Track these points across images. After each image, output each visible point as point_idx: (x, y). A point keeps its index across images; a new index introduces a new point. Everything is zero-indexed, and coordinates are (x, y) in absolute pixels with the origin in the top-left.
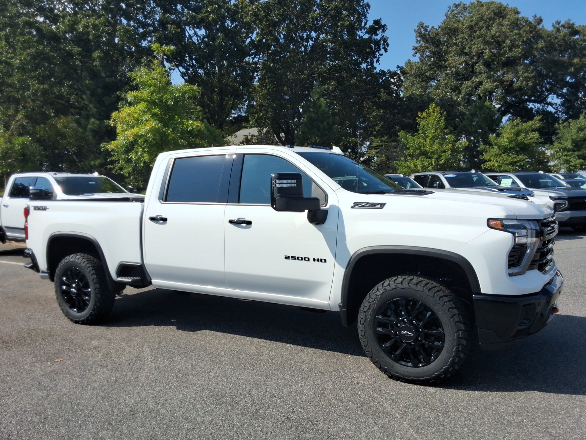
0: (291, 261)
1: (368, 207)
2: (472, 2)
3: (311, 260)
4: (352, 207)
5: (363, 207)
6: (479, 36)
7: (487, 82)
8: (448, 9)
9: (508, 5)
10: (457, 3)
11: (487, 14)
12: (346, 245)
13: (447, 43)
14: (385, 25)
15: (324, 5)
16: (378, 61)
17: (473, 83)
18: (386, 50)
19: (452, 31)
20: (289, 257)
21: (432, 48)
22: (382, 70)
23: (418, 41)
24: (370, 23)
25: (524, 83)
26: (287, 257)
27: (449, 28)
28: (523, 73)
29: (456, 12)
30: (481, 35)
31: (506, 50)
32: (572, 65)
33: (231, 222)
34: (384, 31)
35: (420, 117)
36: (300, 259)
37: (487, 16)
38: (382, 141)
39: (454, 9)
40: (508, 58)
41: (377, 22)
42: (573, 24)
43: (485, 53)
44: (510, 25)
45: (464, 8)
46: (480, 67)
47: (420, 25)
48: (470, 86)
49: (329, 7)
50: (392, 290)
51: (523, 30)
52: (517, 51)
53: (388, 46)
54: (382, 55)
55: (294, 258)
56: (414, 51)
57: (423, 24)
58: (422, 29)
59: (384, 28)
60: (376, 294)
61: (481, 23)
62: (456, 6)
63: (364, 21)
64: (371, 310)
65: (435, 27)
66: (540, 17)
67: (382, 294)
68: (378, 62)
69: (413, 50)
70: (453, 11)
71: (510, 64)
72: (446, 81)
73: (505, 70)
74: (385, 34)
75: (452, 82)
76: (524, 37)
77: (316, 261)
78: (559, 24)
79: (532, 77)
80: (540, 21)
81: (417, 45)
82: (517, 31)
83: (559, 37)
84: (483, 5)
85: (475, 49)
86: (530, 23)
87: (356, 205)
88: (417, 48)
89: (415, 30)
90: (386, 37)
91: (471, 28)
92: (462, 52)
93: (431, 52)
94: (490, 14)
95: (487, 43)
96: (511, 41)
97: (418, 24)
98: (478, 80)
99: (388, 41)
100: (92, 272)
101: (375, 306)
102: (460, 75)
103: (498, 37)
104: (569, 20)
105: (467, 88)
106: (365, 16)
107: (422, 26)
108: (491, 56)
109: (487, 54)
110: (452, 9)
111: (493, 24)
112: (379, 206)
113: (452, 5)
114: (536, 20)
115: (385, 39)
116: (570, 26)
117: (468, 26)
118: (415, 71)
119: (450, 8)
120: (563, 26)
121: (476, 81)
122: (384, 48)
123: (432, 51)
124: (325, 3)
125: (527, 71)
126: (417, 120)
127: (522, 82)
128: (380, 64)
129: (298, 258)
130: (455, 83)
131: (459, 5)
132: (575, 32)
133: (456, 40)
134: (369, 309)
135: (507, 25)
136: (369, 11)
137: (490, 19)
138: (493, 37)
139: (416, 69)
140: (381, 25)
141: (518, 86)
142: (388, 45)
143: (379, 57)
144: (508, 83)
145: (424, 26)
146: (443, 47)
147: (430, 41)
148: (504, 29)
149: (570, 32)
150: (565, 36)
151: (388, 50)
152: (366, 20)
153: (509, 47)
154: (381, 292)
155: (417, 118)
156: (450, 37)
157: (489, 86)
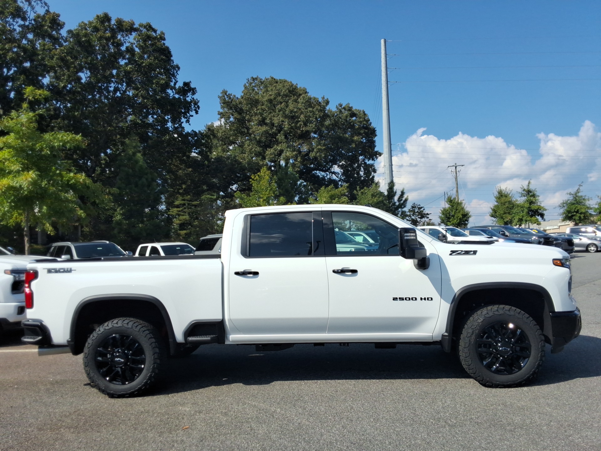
0: (399, 302)
1: (464, 253)
2: (267, 78)
3: (419, 299)
4: (451, 254)
5: (459, 254)
6: (280, 110)
7: (287, 151)
8: (247, 81)
9: (297, 84)
10: (254, 77)
11: (284, 91)
12: (450, 284)
13: (249, 112)
14: (195, 88)
15: (137, 61)
16: (188, 121)
17: (275, 150)
18: (197, 112)
19: (253, 101)
20: (397, 298)
21: (236, 115)
22: (194, 130)
23: (223, 107)
24: (180, 84)
25: (318, 154)
26: (395, 299)
27: (251, 99)
28: (317, 146)
29: (253, 84)
30: (282, 109)
31: (301, 125)
32: (353, 141)
33: (334, 271)
34: (194, 93)
35: (253, 179)
36: (408, 299)
37: (284, 92)
38: (184, 200)
39: (252, 81)
40: (302, 131)
41: (186, 84)
42: (352, 107)
43: (285, 125)
44: (305, 103)
45: (261, 82)
46: (280, 137)
47: (224, 92)
48: (274, 153)
49: (143, 63)
50: (491, 317)
51: (315, 108)
52: (312, 126)
53: (199, 109)
54: (192, 116)
55: (401, 299)
56: (219, 116)
57: (227, 91)
58: (226, 97)
59: (194, 91)
60: (478, 321)
61: (279, 98)
62: (254, 79)
63: (174, 81)
64: (474, 335)
65: (236, 96)
66: (327, 99)
67: (482, 321)
68: (189, 123)
69: (218, 114)
70: (251, 83)
71: (305, 136)
72: (251, 147)
73: (301, 141)
74: (195, 97)
75: (256, 148)
76: (317, 115)
77: (423, 300)
78: (341, 106)
79: (324, 149)
80: (327, 103)
81: (221, 111)
82: (311, 109)
83: (342, 118)
84: (277, 82)
85: (276, 121)
86: (320, 103)
87: (453, 252)
88: (222, 113)
89: (219, 96)
90: (197, 99)
91: (270, 101)
92: (262, 122)
93: (235, 118)
94: (285, 91)
95: (286, 117)
96: (305, 117)
97: (222, 91)
98: (279, 149)
99: (198, 104)
100: (149, 336)
101: (477, 331)
102: (262, 143)
103: (295, 112)
104: (349, 104)
105: (271, 154)
106: (173, 75)
107: (226, 94)
108: (290, 128)
109: (286, 126)
110: (250, 81)
111: (289, 100)
112: (472, 253)
113: (250, 79)
114: (324, 101)
115: (195, 101)
116: (350, 109)
117: (268, 99)
118: (222, 135)
119: (249, 81)
120: (344, 108)
121: (277, 149)
122: (195, 110)
123: (237, 118)
124: (139, 59)
125: (320, 144)
126: (251, 182)
127: (316, 154)
128: (190, 124)
129: (406, 298)
130: (258, 149)
131: (256, 79)
132: (353, 115)
133: (257, 110)
134: (472, 334)
135: (303, 103)
136: (179, 72)
137: (286, 96)
138: (291, 111)
139: (222, 133)
140: (191, 87)
141: (313, 156)
142: (199, 107)
143: (189, 118)
144: (305, 153)
145: (227, 94)
146: (246, 116)
147: (233, 108)
148: (300, 106)
149: (350, 114)
150: (347, 117)
151: (199, 112)
152: (175, 80)
153: (303, 122)
154: (482, 320)
155: (251, 180)
156: (252, 107)
157: (290, 154)
